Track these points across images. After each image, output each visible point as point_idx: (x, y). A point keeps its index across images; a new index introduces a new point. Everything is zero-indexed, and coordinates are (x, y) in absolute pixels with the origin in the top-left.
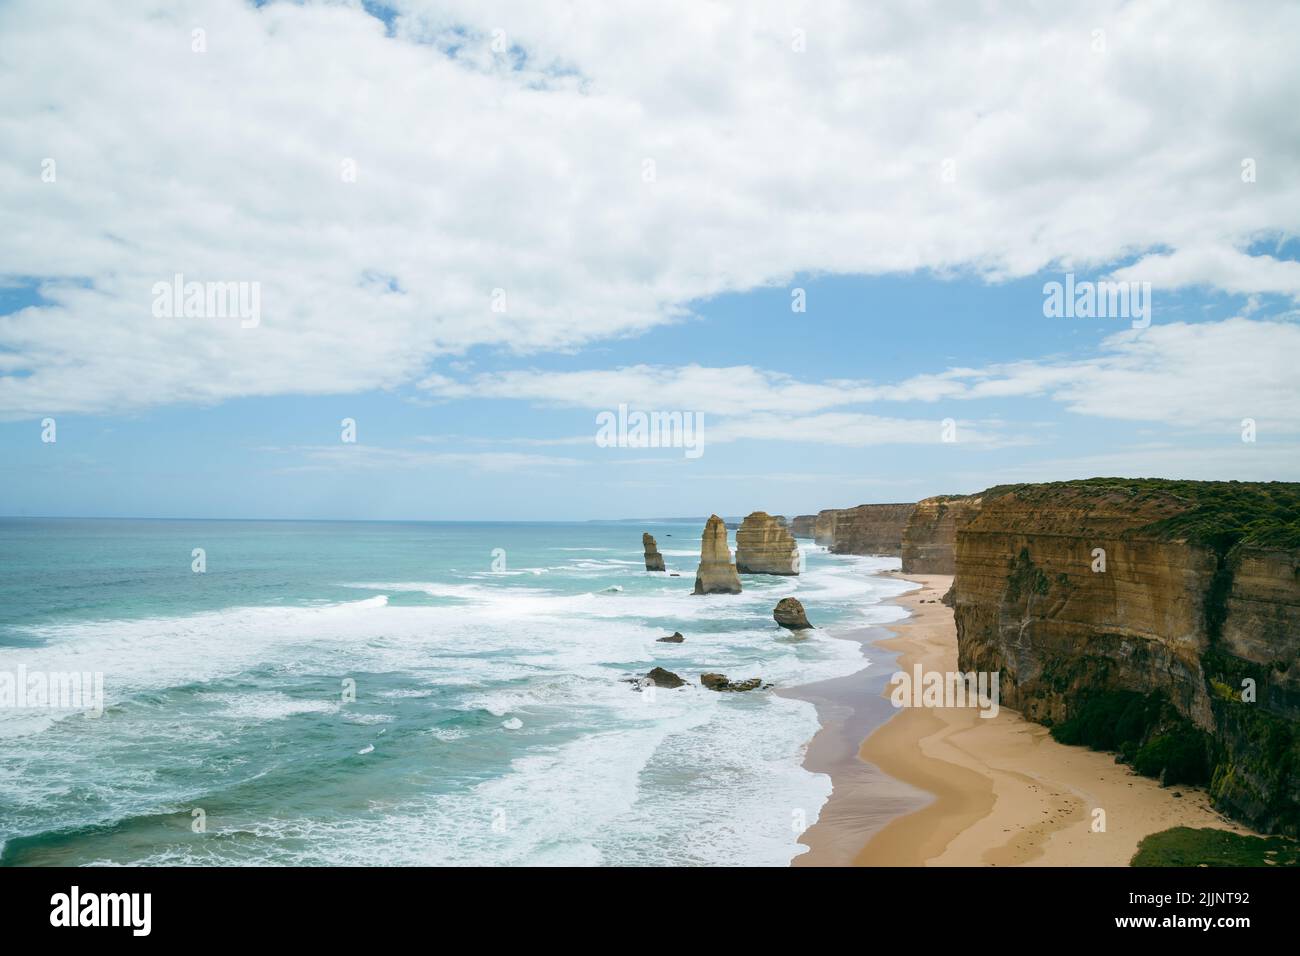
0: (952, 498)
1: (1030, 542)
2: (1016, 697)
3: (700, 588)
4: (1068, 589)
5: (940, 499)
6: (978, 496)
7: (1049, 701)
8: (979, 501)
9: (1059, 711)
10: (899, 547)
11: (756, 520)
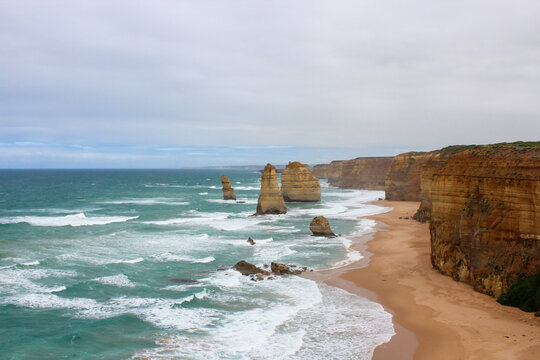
0: (417, 154)
1: (480, 181)
2: (469, 277)
3: (260, 211)
4: (504, 211)
5: (411, 154)
6: (437, 151)
7: (491, 280)
8: (438, 155)
9: (498, 286)
10: (384, 184)
11: (293, 166)
